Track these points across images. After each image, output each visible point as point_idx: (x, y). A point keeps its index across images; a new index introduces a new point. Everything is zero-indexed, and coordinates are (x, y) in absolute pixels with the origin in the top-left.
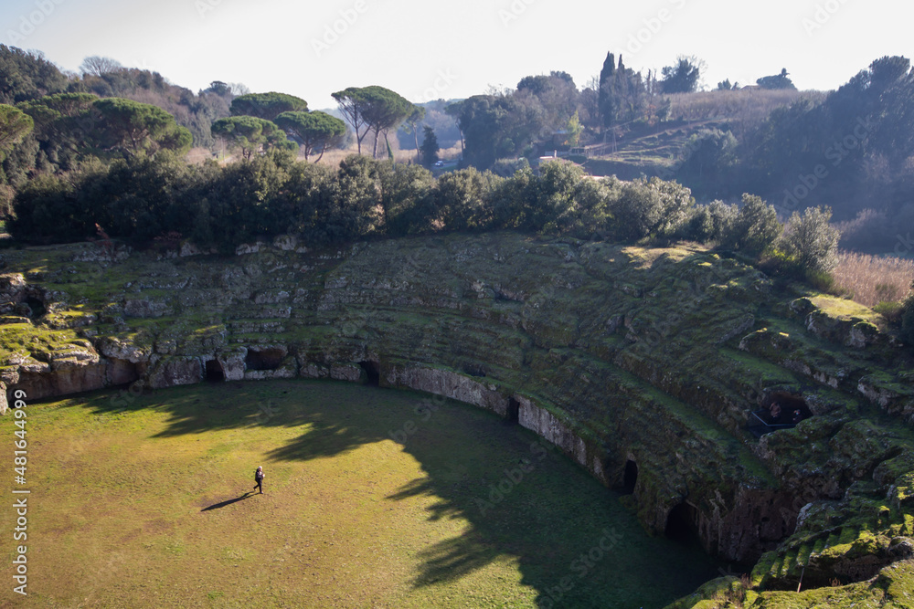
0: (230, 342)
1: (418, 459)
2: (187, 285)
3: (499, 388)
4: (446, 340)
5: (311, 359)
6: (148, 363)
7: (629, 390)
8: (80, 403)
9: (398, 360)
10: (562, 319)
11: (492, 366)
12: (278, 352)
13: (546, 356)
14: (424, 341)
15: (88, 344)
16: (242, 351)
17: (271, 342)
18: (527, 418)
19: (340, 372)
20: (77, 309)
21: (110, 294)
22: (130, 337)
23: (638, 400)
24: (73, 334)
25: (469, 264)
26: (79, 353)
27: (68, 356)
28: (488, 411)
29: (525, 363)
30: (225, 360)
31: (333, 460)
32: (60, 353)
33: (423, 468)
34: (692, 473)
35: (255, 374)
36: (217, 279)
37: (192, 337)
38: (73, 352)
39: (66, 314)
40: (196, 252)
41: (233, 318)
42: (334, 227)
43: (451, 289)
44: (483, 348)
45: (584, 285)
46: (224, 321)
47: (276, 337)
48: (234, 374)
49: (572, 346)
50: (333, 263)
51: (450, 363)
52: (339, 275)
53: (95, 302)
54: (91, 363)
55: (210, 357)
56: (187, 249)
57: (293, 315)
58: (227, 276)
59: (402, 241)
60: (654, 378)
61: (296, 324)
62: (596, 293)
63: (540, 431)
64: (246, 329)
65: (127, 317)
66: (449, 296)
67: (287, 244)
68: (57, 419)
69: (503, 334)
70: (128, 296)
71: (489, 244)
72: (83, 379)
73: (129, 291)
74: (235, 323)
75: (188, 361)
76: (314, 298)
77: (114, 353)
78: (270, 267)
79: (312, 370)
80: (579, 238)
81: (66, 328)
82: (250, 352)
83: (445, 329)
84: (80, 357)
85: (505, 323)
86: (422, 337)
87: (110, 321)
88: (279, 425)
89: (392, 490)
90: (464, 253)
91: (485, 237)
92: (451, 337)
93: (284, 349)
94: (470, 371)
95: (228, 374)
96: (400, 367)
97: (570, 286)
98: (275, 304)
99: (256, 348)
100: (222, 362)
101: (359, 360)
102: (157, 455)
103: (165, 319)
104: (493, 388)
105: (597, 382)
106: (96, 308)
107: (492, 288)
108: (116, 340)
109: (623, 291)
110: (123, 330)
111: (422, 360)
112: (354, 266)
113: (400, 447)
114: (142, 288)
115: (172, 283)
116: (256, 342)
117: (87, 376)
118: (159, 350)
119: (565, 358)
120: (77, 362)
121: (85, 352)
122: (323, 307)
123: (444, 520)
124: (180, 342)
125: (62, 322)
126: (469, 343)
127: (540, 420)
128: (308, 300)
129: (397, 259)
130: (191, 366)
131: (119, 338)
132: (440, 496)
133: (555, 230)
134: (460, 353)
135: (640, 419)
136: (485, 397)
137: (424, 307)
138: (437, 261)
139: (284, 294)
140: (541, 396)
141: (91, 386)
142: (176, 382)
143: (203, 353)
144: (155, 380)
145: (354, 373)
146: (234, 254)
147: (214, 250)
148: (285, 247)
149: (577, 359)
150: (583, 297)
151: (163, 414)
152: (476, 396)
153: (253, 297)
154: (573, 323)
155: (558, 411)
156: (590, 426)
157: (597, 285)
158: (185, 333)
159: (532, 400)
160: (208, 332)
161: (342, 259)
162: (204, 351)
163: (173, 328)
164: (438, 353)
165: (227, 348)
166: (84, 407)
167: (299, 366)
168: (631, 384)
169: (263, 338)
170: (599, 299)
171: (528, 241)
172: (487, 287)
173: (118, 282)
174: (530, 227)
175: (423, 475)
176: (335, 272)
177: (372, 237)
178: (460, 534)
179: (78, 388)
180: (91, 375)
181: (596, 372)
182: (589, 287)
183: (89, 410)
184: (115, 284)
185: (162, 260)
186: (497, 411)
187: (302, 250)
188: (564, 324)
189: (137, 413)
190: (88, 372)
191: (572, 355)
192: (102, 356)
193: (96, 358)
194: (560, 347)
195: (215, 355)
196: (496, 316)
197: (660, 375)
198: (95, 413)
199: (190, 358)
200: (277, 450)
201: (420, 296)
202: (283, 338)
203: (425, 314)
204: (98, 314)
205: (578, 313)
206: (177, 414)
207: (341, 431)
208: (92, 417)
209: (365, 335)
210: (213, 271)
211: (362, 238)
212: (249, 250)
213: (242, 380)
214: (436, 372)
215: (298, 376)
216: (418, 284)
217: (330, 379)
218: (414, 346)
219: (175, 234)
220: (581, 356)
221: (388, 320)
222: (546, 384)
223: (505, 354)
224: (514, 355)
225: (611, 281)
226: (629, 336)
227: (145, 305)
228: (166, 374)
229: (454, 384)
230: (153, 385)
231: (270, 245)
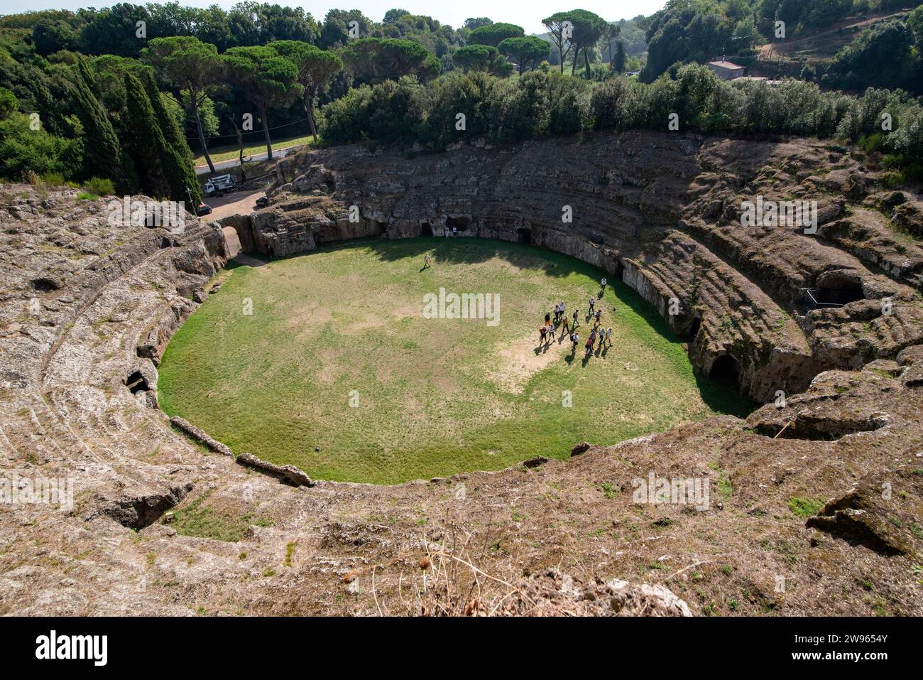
0: (437, 212)
2: (414, 172)
3: (611, 253)
5: (487, 224)
6: (388, 223)
9: (543, 229)
11: (610, 238)
12: (467, 219)
15: (356, 209)
16: (444, 218)
17: (463, 213)
18: (629, 276)
19: (504, 236)
22: (378, 206)
25: (606, 157)
28: (602, 270)
30: (433, 223)
32: (341, 214)
36: (432, 168)
38: (347, 214)
39: (344, 190)
40: (421, 149)
41: (440, 195)
43: (589, 177)
44: (606, 223)
45: (696, 175)
46: (434, 197)
47: (466, 209)
50: (508, 157)
52: (512, 165)
53: (360, 184)
55: (423, 221)
56: (417, 147)
57: (478, 194)
58: (439, 166)
61: (480, 200)
62: (705, 182)
64: (448, 203)
65: (378, 193)
66: (588, 182)
67: (480, 144)
70: (379, 179)
71: (625, 141)
72: (353, 231)
73: (381, 176)
74: (441, 199)
75: (411, 223)
76: (493, 182)
77: (369, 216)
78: (467, 159)
79: (486, 233)
80: (701, 135)
82: (449, 218)
85: (626, 204)
90: (604, 148)
93: (470, 217)
94: (594, 240)
95: (434, 232)
96: (544, 234)
98: (467, 186)
99: (453, 216)
100: (431, 224)
101: (518, 228)
103: (399, 195)
104: (607, 253)
107: (621, 176)
108: (370, 208)
112: (522, 159)
114: (387, 174)
115: (405, 171)
116: (453, 212)
117: (355, 229)
118: (395, 215)
122: (498, 189)
126: (596, 219)
127: (637, 281)
128: (489, 183)
130: (413, 227)
131: (372, 206)
134: (588, 226)
136: (601, 260)
137: (569, 190)
138: (583, 155)
139: (473, 179)
141: (358, 235)
142: (404, 236)
143: (420, 218)
144: (392, 233)
145: (514, 236)
146: (444, 150)
147: (432, 148)
148: (477, 145)
152: (595, 258)
153: (454, 181)
159: (633, 264)
161: (516, 153)
165: (435, 215)
167: (479, 229)
169: (458, 210)
172: (617, 175)
176: (509, 163)
179: (351, 236)
180: (357, 228)
185: (401, 155)
186: (608, 270)
187: (488, 147)
190: (355, 227)
192: (363, 218)
195: (427, 220)
196: (619, 199)
199: (412, 221)
201: (566, 181)
202: (470, 210)
209: (523, 209)
210: (431, 162)
214: (569, 239)
215: (478, 236)
216: (566, 173)
221: (541, 199)
223: (621, 228)
224: (628, 230)
227: (388, 185)
228: (398, 231)
229: (580, 248)
230: (391, 237)
231: (468, 143)
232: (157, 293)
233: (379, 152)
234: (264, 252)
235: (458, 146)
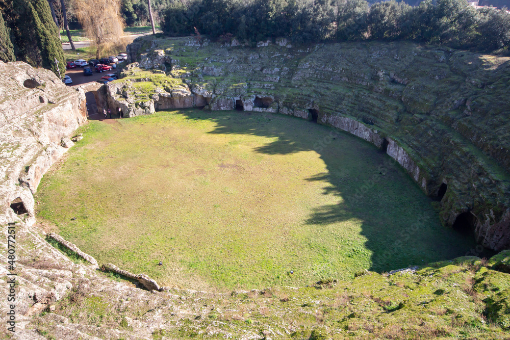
0: (248, 92)
1: (326, 163)
2: (232, 61)
3: (379, 132)
4: (356, 102)
5: (285, 104)
6: (211, 98)
7: (455, 144)
8: (182, 113)
9: (328, 111)
10: (426, 97)
11: (378, 120)
12: (270, 99)
13: (411, 118)
14: (344, 102)
15: (186, 86)
16: (253, 97)
17: (267, 94)
18: (391, 151)
19: (298, 113)
20: (184, 69)
21: (198, 63)
22: (204, 85)
23: (459, 150)
24: (181, 81)
25: (378, 60)
26: (182, 90)
27: (178, 91)
28: (371, 144)
29: (398, 120)
30: (245, 101)
31: (284, 156)
32: (175, 89)
33: (327, 168)
34: (479, 197)
35: (257, 109)
36: (246, 59)
37: (231, 87)
38: (180, 89)
39: (179, 71)
40: (238, 44)
41: (251, 80)
42: (306, 34)
43: (365, 74)
44: (375, 109)
45: (447, 77)
46: (246, 81)
47: (270, 92)
48: (248, 108)
49: (428, 114)
50: (304, 55)
51: (356, 115)
52: (306, 61)
53: (191, 67)
54: (187, 95)
55: (238, 98)
56: (234, 42)
57: (280, 81)
58: (251, 58)
59: (343, 44)
60: (474, 139)
61: (280, 86)
62: (453, 83)
63: (397, 159)
64: (256, 86)
65: (204, 75)
66: (363, 78)
67: (283, 43)
68: (172, 119)
69: (389, 102)
70: (205, 65)
71: (393, 49)
72: (184, 102)
73: (206, 62)
74: (252, 82)
75: (228, 99)
76: (291, 73)
77: (197, 92)
78: (272, 55)
79: (285, 110)
80: (452, 47)
81: (178, 78)
82: (257, 98)
83: (357, 96)
84: (183, 92)
85: (391, 96)
86: (343, 100)
87: (196, 76)
88: (263, 136)
89: (309, 176)
90: (377, 53)
91: (392, 45)
92: (360, 101)
93: (273, 98)
94: (366, 121)
95: (245, 107)
96: (328, 114)
97: (437, 78)
98: (272, 75)
99: (260, 97)
100: (243, 101)
101: (309, 108)
102: (207, 141)
103: (220, 77)
104: (376, 132)
105: (437, 136)
106: (191, 69)
107: (389, 75)
108: (198, 85)
109: (472, 83)
110: (202, 81)
111: (341, 112)
112: (314, 57)
113: (319, 155)
114: (212, 61)
115: (225, 60)
116: (260, 93)
117: (186, 101)
118: (216, 93)
119: (421, 120)
120: (181, 94)
121: (185, 90)
122: (295, 78)
123: (330, 195)
124: (226, 90)
125: (177, 75)
126: (368, 106)
127: (398, 153)
128: (288, 74)
129: (338, 54)
130: (229, 102)
131: (200, 85)
132: (331, 183)
133: (438, 42)
134: (362, 110)
135: (457, 161)
136: (371, 136)
137: (348, 83)
138: (360, 57)
139: (277, 69)
140: (402, 140)
141: (187, 106)
142: (222, 108)
143: (235, 96)
144: (213, 106)
145: (305, 114)
146: (256, 46)
147: (247, 44)
148: (281, 45)
149: (428, 122)
150: (443, 85)
151: (214, 123)
152: (366, 135)
153: (262, 70)
154: (432, 100)
155: (410, 149)
156: (425, 161)
157: (455, 78)
158: (228, 85)
159: (395, 141)
160: (239, 86)
161: (309, 53)
162: (236, 95)
163: (224, 83)
164: (350, 109)
165: (246, 95)
166: (183, 115)
167: (279, 108)
168: (458, 140)
169: (264, 92)
170: (454, 87)
171: (419, 48)
172: (386, 74)
173: (202, 57)
174: (422, 40)
175: (326, 171)
176: (304, 59)
177: (328, 41)
178: (336, 203)
179: (182, 106)
180: (187, 100)
181: (438, 131)
182: (449, 79)
183: (185, 117)
184: (201, 58)
185: (223, 47)
186: (376, 144)
187: (289, 46)
188: (427, 101)
189: (203, 121)
190: (186, 99)
191: (426, 119)
192: (192, 93)
193: (189, 93)
194: (421, 114)
195: (240, 98)
196: (387, 92)
197: (479, 137)
198: (187, 118)
199: (229, 98)
200: (259, 147)
201: (347, 76)
202: (273, 93)
203: (348, 87)
204: (192, 72)
205: (438, 95)
206: (220, 124)
207: (291, 143)
208: (185, 120)
209: (314, 95)
210: (244, 55)
211: (322, 41)
212: (263, 45)
213: (251, 111)
214: (347, 119)
215: (278, 112)
216: (347, 70)
217: (293, 116)
218: (338, 104)
219: (229, 34)
220: (432, 120)
221: (327, 88)
222: (407, 133)
223: (387, 114)
224: (392, 115)
225: (465, 76)
226: (466, 112)
227: (212, 70)
228: (218, 104)
229: (355, 127)
230: (212, 109)
231: (274, 42)
232: (33, 138)
233: (205, 44)
234: (116, 113)
235: (266, 44)
